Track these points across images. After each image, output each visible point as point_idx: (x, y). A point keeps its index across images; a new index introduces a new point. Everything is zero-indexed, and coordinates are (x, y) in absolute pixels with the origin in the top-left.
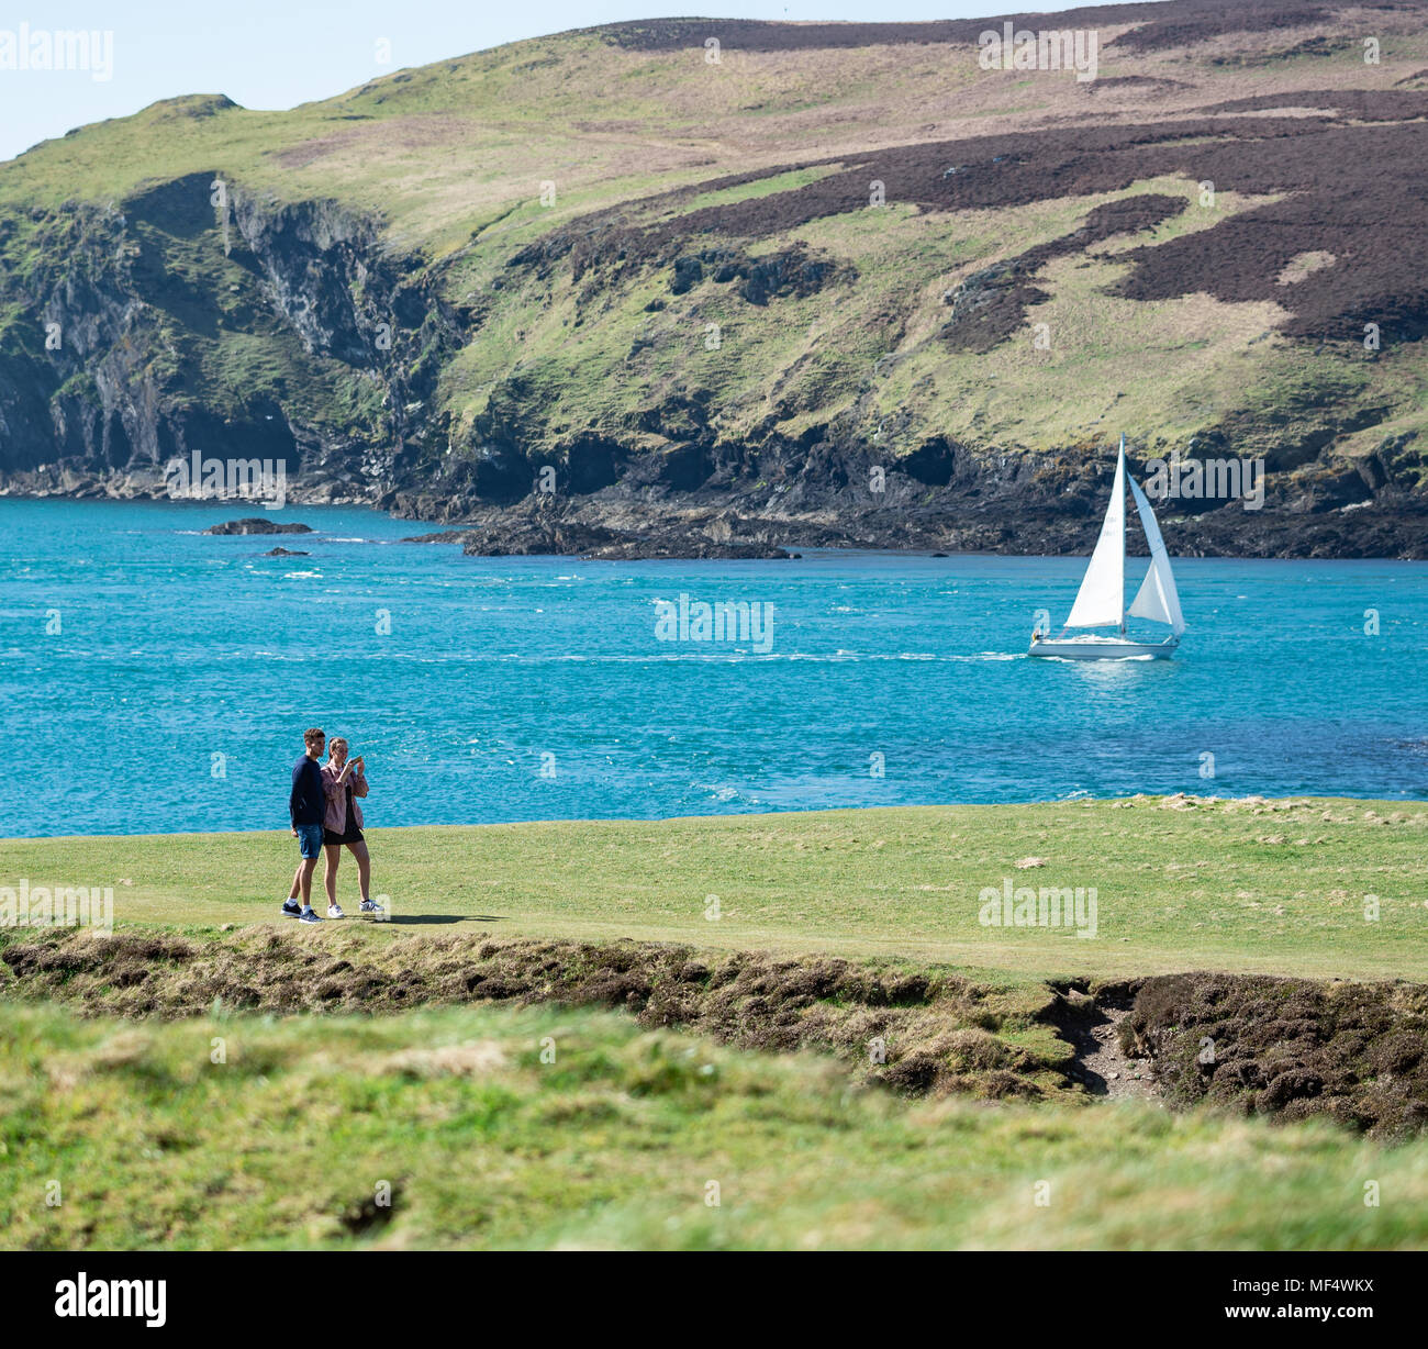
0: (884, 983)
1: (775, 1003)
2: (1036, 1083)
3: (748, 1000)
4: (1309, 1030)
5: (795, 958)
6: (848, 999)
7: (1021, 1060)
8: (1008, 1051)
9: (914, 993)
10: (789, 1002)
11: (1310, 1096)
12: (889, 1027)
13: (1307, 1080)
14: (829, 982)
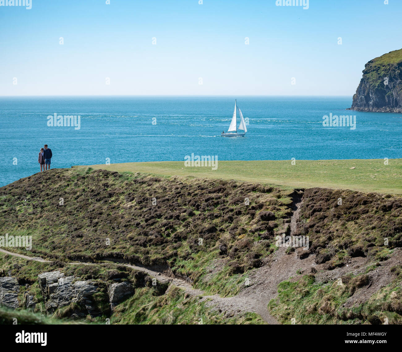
0: (265, 188)
1: (245, 192)
2: (280, 208)
3: (240, 191)
4: (326, 199)
5: (252, 184)
6: (258, 191)
7: (280, 204)
8: (278, 202)
9: (270, 191)
10: (247, 191)
11: (319, 212)
12: (260, 197)
13: (319, 208)
14: (255, 188)
